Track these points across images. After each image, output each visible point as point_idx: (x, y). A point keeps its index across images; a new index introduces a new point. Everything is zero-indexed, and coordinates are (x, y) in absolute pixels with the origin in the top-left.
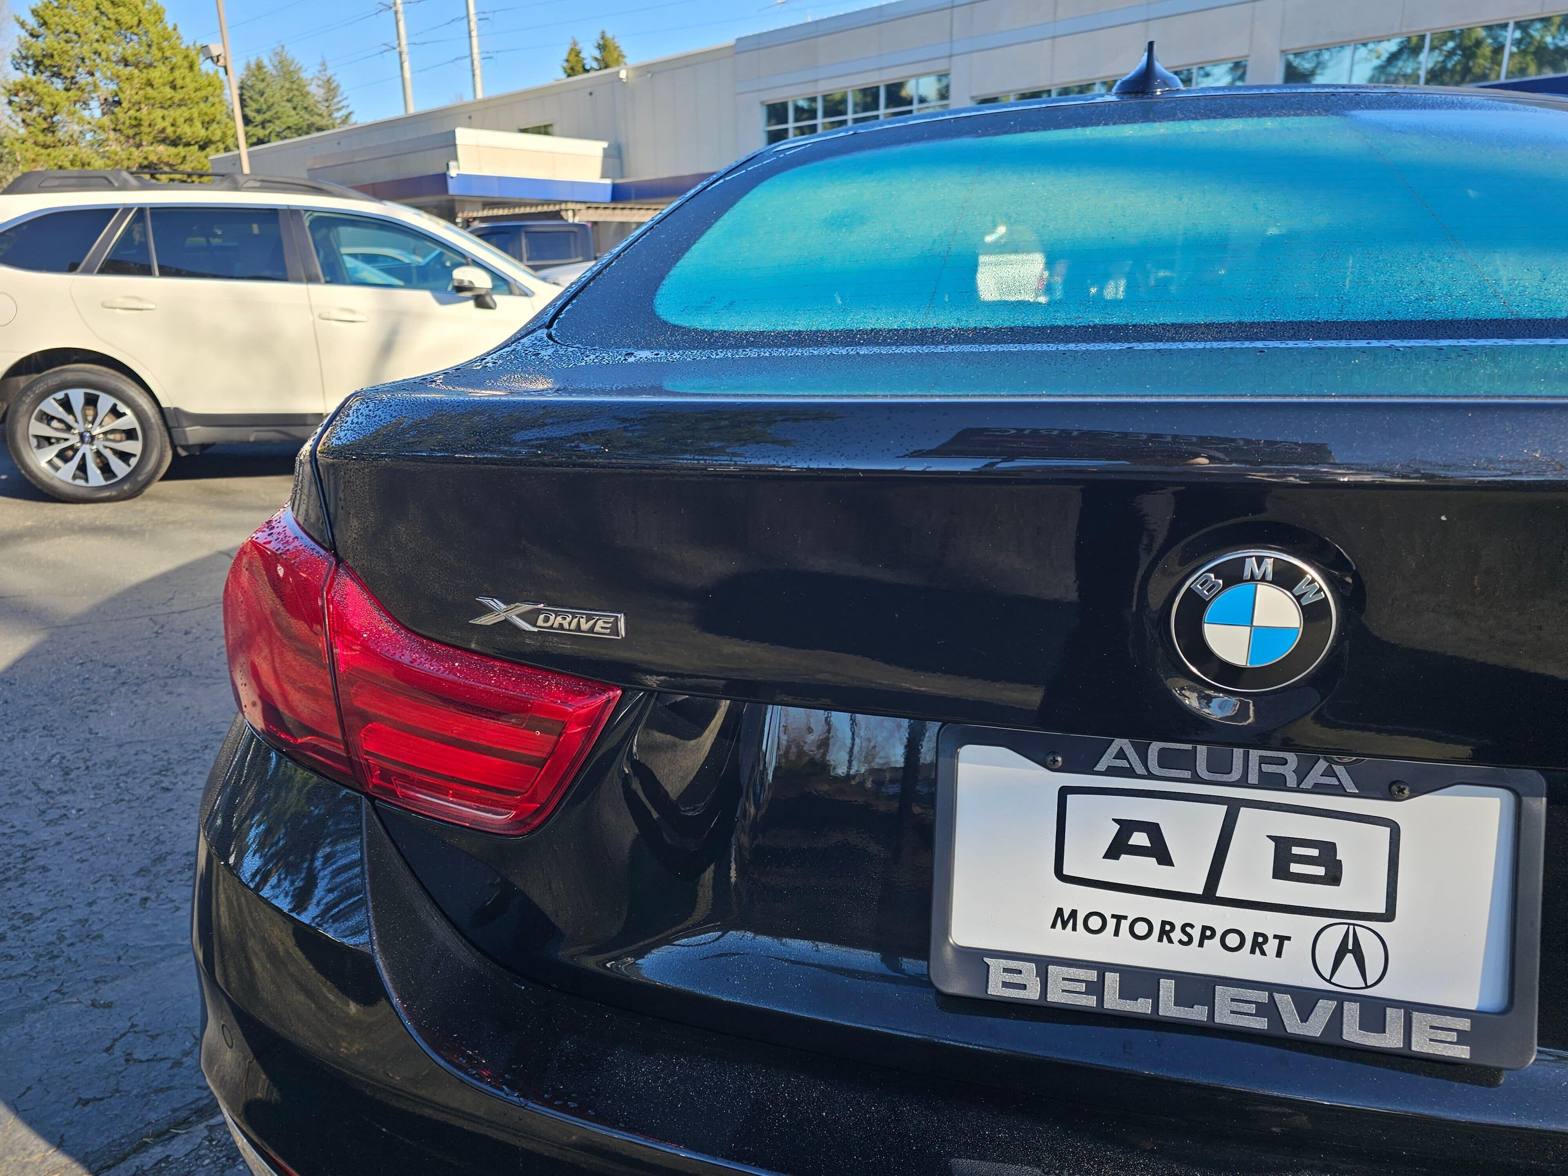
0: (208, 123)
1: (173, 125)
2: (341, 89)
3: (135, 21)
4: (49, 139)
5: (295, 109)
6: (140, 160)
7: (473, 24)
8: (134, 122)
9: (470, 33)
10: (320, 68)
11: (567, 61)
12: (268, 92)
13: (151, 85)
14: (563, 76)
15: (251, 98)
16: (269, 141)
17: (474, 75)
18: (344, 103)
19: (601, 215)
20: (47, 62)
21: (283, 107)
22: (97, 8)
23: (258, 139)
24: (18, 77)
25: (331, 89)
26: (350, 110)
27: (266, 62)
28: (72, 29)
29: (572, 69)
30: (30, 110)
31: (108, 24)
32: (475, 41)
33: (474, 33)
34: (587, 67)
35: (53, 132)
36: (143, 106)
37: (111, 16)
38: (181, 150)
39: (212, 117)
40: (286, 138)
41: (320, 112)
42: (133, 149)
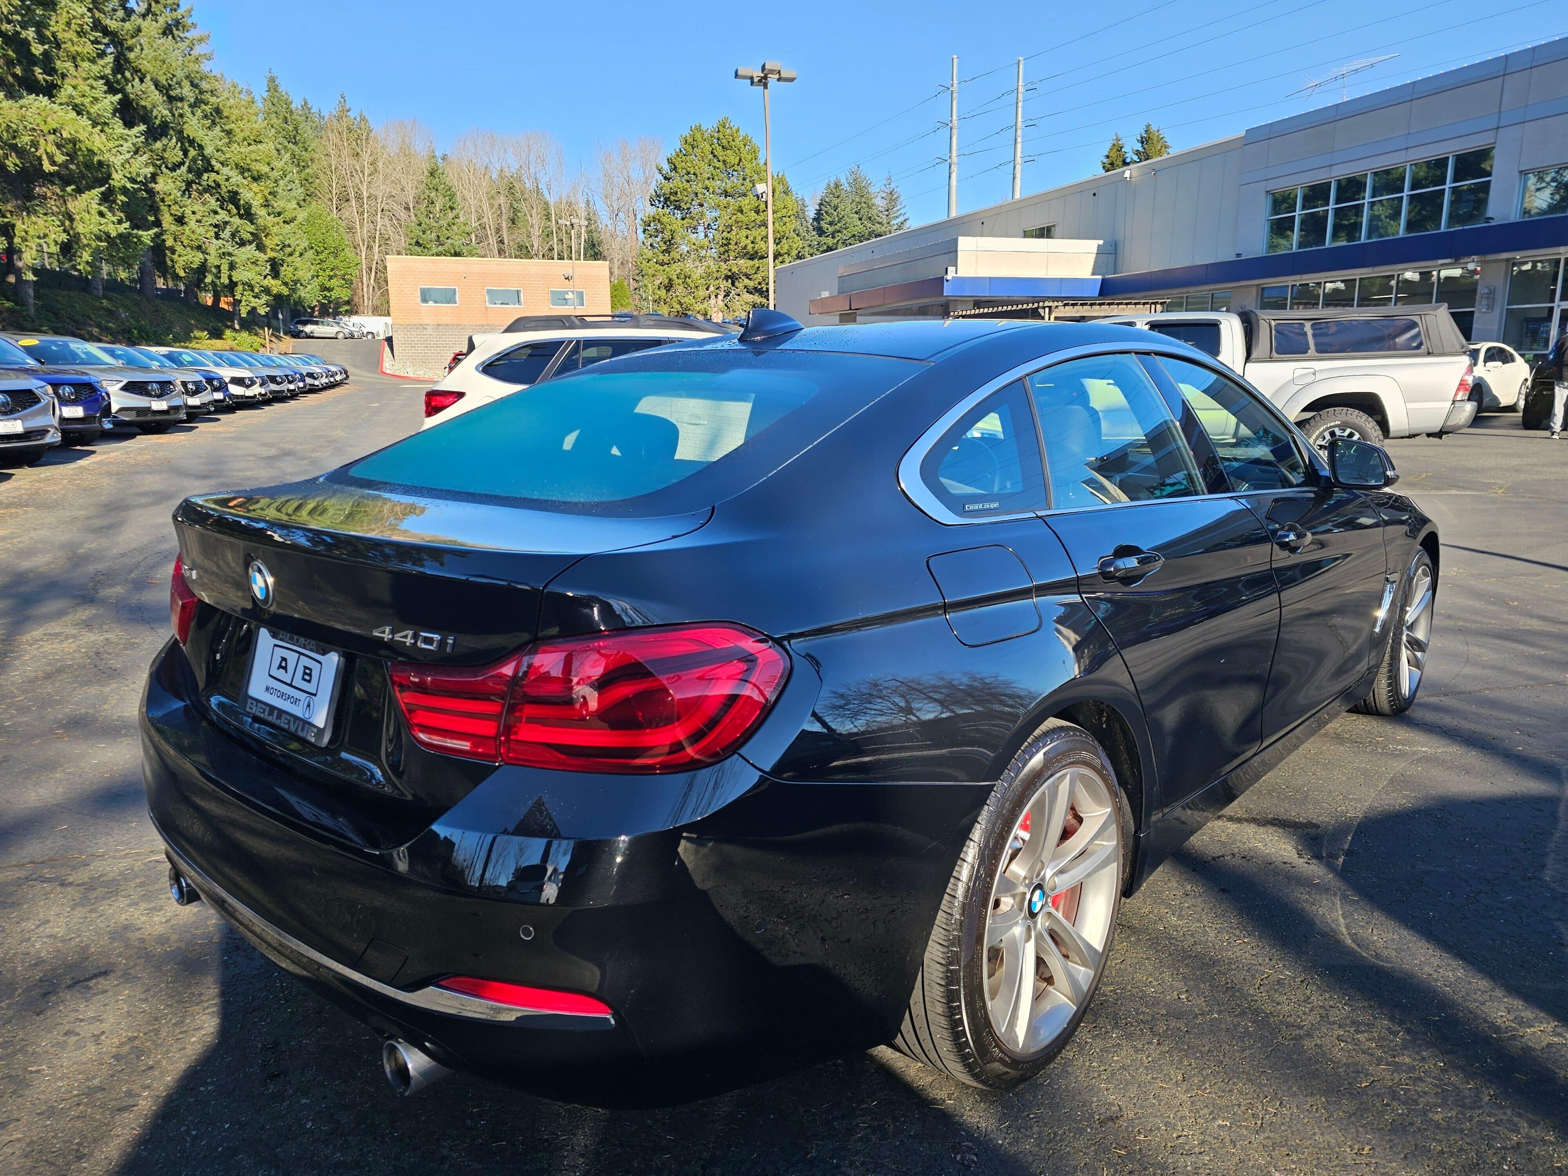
0: (779, 239)
1: (753, 242)
2: (901, 199)
3: (737, 162)
4: (666, 258)
5: (860, 219)
6: (726, 272)
7: (1019, 132)
8: (725, 242)
9: (1016, 140)
10: (886, 183)
11: (1108, 157)
12: (841, 206)
13: (741, 211)
14: (1101, 173)
15: (826, 212)
16: (836, 249)
17: (1014, 178)
18: (902, 211)
19: (1077, 311)
20: (672, 198)
21: (852, 218)
22: (712, 153)
23: (828, 247)
24: (652, 211)
25: (892, 199)
26: (906, 217)
27: (843, 181)
28: (692, 172)
29: (1112, 164)
30: (656, 237)
31: (718, 164)
32: (1019, 146)
33: (1019, 140)
34: (1128, 160)
35: (669, 253)
36: (734, 228)
37: (721, 158)
38: (756, 262)
39: (782, 234)
40: (850, 244)
41: (880, 221)
42: (722, 263)
